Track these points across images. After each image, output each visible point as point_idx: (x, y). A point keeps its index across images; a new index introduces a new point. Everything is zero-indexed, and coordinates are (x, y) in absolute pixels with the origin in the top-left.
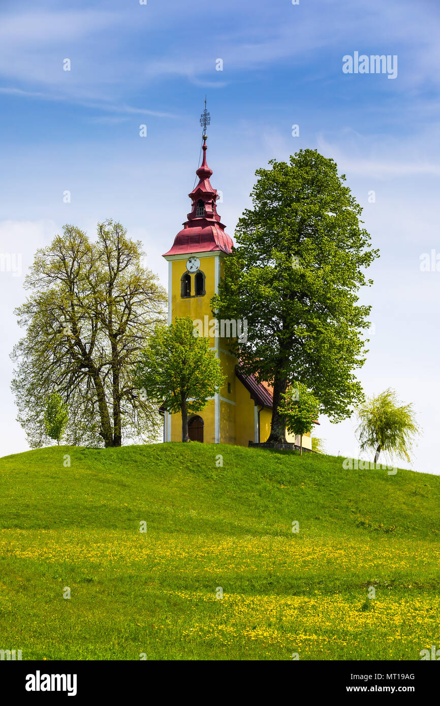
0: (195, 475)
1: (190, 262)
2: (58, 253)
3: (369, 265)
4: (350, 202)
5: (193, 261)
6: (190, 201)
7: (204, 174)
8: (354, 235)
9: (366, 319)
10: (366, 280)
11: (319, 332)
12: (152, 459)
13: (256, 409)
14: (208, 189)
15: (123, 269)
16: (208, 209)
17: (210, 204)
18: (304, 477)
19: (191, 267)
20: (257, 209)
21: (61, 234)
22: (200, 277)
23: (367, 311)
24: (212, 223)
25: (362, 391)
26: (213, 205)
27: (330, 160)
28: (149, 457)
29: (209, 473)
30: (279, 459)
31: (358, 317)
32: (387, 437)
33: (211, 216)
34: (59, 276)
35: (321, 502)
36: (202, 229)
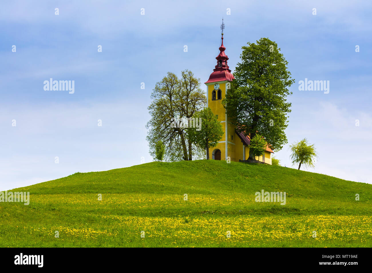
0: (208, 173)
1: (216, 85)
2: (165, 84)
3: (290, 86)
4: (283, 60)
5: (217, 85)
6: (217, 61)
7: (222, 49)
8: (284, 73)
9: (289, 108)
10: (289, 92)
11: (267, 114)
12: (191, 167)
13: (244, 146)
14: (223, 55)
15: (193, 90)
16: (224, 64)
17: (224, 61)
18: (257, 174)
19: (216, 88)
20: (243, 63)
21: (167, 76)
22: (220, 92)
23: (290, 105)
24: (225, 69)
25: (286, 138)
26: (226, 62)
27: (274, 42)
28: (189, 166)
29: (214, 172)
30: (248, 166)
31: (285, 108)
32: (304, 159)
33: (224, 66)
34: (165, 93)
35: (263, 184)
36: (221, 72)
